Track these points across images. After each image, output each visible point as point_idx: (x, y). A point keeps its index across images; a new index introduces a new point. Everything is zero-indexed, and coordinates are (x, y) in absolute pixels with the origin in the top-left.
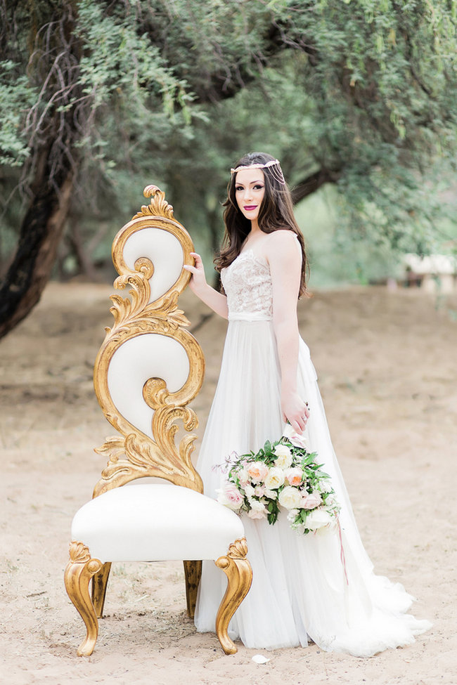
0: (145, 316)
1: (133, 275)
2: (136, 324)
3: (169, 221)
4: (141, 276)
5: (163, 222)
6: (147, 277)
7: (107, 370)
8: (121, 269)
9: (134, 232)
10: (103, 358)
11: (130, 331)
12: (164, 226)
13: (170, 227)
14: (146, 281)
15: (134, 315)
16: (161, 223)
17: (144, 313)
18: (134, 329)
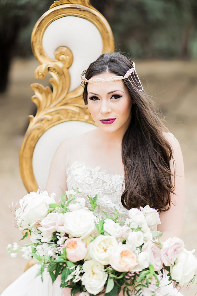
0: (66, 104)
1: (52, 65)
2: (58, 112)
3: (86, 8)
4: (60, 65)
5: (80, 10)
6: (67, 65)
7: (31, 157)
8: (40, 58)
9: (52, 21)
10: (28, 146)
11: (52, 120)
12: (82, 14)
13: (88, 15)
14: (65, 70)
15: (55, 103)
16: (78, 11)
17: (64, 102)
18: (56, 116)
